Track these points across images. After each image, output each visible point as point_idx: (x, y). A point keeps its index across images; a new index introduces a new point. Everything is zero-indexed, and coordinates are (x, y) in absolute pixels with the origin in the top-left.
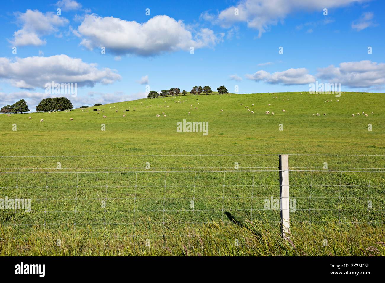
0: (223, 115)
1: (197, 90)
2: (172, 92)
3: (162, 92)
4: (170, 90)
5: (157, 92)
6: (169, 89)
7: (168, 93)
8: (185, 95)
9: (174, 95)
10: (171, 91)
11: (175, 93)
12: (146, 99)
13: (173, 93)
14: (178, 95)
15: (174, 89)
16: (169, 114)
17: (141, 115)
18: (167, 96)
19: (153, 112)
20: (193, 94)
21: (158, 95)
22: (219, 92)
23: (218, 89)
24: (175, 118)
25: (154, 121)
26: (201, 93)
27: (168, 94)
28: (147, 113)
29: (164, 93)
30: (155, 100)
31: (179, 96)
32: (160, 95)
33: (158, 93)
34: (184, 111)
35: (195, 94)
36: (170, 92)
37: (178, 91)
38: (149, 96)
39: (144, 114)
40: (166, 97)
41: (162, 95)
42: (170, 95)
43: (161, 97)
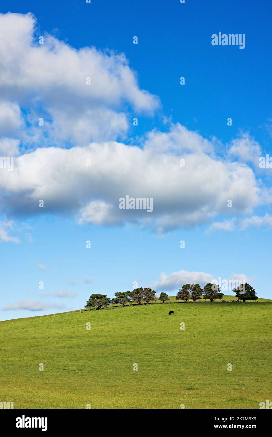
0: (232, 347)
1: (190, 292)
2: (137, 296)
3: (116, 297)
4: (133, 292)
5: (105, 296)
6: (131, 291)
7: (129, 297)
8: (165, 302)
9: (143, 302)
10: (136, 293)
11: (144, 298)
12: (82, 311)
13: (140, 298)
14: (151, 302)
15: (141, 289)
16: (120, 343)
17: (59, 345)
18: (126, 306)
19: (87, 339)
20: (182, 301)
21: (108, 301)
22: (237, 296)
23: (235, 291)
24: (128, 352)
25: (80, 358)
26: (199, 298)
27: (129, 301)
28: (74, 342)
29: (121, 299)
30: (101, 312)
31: (152, 306)
32: (112, 303)
33: (107, 297)
34: (153, 336)
35: (186, 300)
36: (134, 295)
37: (149, 293)
38: (89, 304)
39: (66, 343)
40: (124, 306)
41: (116, 301)
42: (134, 303)
43: (113, 308)
